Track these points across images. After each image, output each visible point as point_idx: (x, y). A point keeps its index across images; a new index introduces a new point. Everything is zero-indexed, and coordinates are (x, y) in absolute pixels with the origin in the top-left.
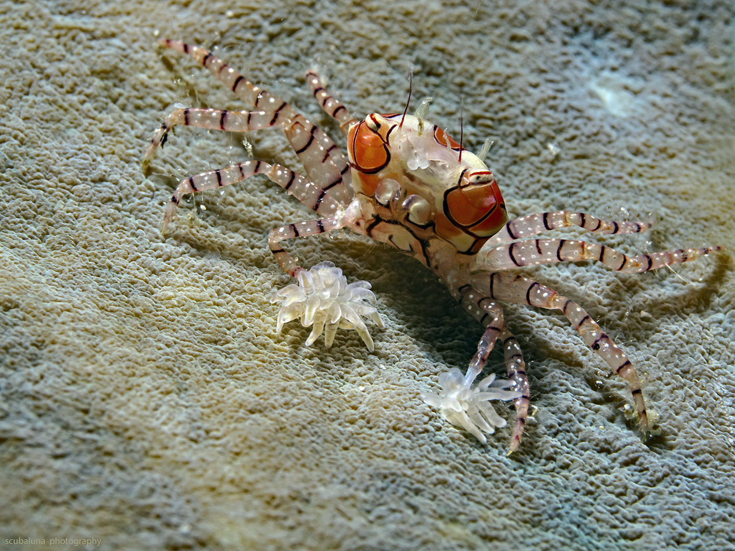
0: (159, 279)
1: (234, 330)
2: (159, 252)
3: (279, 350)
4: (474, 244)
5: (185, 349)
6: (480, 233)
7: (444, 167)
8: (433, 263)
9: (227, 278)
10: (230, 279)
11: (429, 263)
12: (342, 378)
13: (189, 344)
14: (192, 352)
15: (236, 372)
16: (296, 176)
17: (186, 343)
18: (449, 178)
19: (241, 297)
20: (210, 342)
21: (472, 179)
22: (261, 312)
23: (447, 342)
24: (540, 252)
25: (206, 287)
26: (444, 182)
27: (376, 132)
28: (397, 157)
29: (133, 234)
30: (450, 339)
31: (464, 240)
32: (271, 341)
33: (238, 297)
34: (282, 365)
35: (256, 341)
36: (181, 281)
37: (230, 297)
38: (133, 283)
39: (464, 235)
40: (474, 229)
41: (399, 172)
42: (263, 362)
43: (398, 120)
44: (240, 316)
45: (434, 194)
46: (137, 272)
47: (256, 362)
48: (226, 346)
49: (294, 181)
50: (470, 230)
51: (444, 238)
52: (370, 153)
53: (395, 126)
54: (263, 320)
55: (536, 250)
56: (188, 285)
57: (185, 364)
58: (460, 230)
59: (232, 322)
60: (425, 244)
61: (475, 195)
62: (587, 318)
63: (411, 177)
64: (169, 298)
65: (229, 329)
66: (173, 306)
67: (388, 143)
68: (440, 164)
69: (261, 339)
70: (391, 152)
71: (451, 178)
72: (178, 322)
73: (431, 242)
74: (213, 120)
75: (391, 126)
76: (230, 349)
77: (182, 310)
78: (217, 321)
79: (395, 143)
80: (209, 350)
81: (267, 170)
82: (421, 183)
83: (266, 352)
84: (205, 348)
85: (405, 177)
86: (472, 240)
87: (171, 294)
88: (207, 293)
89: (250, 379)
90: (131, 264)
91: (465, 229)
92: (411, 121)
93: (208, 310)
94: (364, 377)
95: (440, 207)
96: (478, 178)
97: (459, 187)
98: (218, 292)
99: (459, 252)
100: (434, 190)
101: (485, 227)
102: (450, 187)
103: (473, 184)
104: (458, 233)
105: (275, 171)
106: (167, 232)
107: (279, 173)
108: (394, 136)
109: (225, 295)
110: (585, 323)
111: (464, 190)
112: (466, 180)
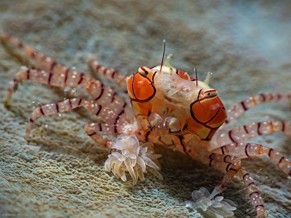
0: (32, 164)
1: (81, 186)
2: (27, 150)
3: (109, 194)
4: (210, 133)
5: (60, 197)
6: (213, 126)
7: (187, 91)
8: (188, 148)
9: (69, 160)
10: (71, 160)
11: (185, 150)
12: (148, 205)
13: (61, 195)
14: (64, 198)
15: (91, 206)
16: (102, 107)
17: (60, 195)
18: (191, 96)
19: (80, 169)
20: (71, 193)
21: (205, 95)
22: (93, 176)
23: (200, 182)
24: (247, 132)
25: (59, 166)
26: (189, 99)
27: (145, 77)
28: (159, 90)
29: (10, 142)
30: (201, 180)
31: (204, 131)
32: (103, 190)
33: (78, 169)
34: (114, 201)
35: (96, 191)
36: (45, 164)
37: (73, 170)
38: (19, 167)
39: (204, 128)
40: (210, 124)
41: (162, 98)
42: (103, 200)
43: (158, 68)
44: (82, 179)
45: (184, 107)
46: (19, 161)
47: (100, 200)
48: (80, 194)
49: (101, 111)
50: (207, 124)
51: (193, 132)
52: (143, 91)
53: (156, 72)
54: (95, 180)
55: (245, 132)
56: (48, 166)
57: (62, 204)
58: (201, 125)
59: (79, 182)
60: (181, 138)
61: (208, 104)
62: (283, 158)
63: (170, 100)
64: (41, 173)
65: (79, 186)
66: (45, 177)
67: (153, 82)
68: (185, 89)
69: (99, 189)
70: (156, 87)
71: (193, 96)
72: (51, 184)
73: (185, 136)
74: (44, 78)
75: (154, 73)
76: (83, 196)
77: (50, 179)
78: (71, 182)
79: (158, 81)
80: (73, 197)
81: (85, 104)
82: (176, 102)
83: (102, 195)
84: (70, 196)
85: (166, 100)
86: (209, 130)
87: (41, 171)
88: (60, 169)
89: (100, 209)
90: (14, 158)
91: (204, 125)
92: (166, 69)
93: (65, 177)
94: (160, 204)
95: (189, 114)
96: (209, 94)
97: (198, 100)
98: (66, 168)
99: (202, 139)
100: (184, 105)
101: (215, 122)
102: (193, 101)
103: (206, 98)
104: (200, 127)
105: (90, 104)
106: (29, 139)
107: (93, 106)
108: (157, 78)
109: (70, 169)
110: (283, 160)
111: (201, 102)
112: (202, 96)
